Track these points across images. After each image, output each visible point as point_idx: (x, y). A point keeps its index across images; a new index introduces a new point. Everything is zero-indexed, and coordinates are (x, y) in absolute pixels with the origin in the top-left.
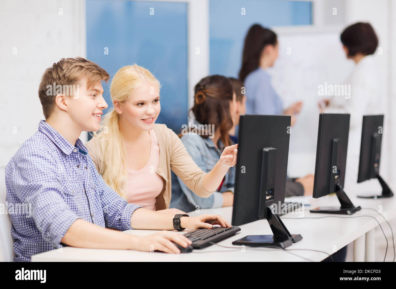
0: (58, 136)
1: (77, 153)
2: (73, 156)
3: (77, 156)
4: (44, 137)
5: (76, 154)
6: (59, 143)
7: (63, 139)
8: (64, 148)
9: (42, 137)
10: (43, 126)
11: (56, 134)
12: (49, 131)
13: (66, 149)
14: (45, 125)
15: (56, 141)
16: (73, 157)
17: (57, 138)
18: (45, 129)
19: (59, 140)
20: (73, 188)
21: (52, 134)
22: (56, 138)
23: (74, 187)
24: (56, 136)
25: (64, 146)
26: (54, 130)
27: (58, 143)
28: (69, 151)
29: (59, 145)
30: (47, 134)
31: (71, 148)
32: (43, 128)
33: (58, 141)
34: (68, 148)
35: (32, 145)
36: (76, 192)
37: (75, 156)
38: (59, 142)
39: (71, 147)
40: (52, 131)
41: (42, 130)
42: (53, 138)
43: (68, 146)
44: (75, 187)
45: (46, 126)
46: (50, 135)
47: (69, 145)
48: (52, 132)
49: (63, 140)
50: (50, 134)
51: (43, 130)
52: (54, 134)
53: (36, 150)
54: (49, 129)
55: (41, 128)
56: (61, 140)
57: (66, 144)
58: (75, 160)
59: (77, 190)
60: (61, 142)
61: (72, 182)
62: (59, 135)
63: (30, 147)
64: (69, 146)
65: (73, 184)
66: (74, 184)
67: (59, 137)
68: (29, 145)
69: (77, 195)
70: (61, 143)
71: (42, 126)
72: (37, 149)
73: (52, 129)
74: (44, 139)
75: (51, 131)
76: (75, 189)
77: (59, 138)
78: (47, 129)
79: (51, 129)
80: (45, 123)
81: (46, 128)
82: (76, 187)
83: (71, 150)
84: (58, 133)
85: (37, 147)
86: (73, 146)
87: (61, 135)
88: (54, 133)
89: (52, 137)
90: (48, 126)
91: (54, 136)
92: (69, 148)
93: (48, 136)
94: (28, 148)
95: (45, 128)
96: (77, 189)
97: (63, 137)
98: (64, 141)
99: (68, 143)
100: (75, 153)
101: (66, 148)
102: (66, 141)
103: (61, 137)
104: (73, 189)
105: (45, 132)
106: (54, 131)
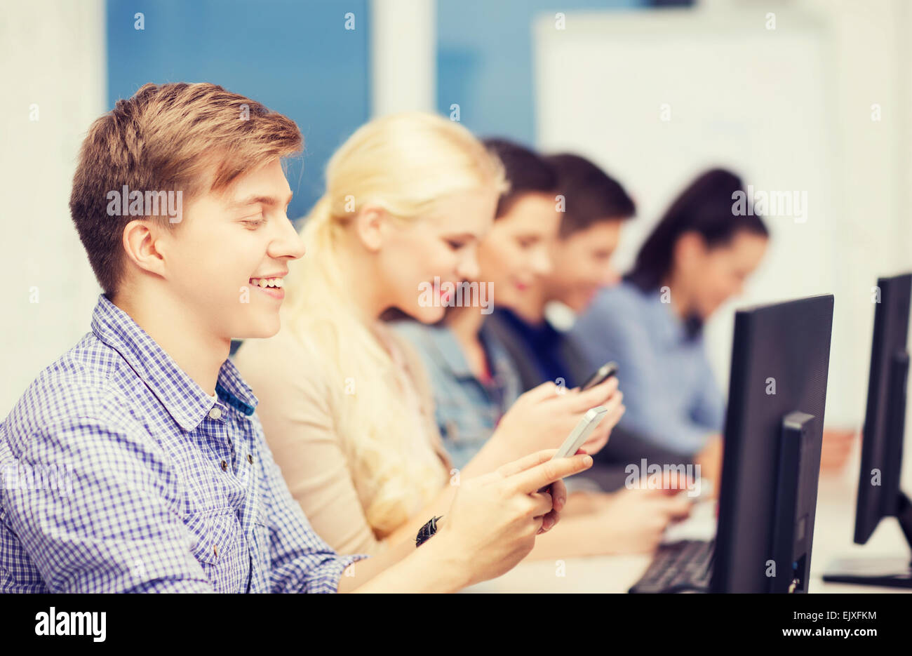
0: (158, 362)
1: (221, 424)
2: (206, 430)
3: (221, 431)
4: (114, 360)
5: (217, 427)
6: (163, 385)
7: (175, 371)
8: (179, 402)
9: (106, 359)
10: (109, 321)
11: (152, 354)
12: (130, 340)
13: (184, 409)
14: (116, 317)
15: (151, 378)
16: (207, 435)
17: (157, 367)
18: (116, 332)
19: (163, 375)
20: (215, 534)
21: (140, 353)
22: (151, 366)
23: (220, 532)
24: (151, 360)
25: (179, 395)
26: (148, 337)
27: (157, 384)
28: (196, 416)
29: (162, 391)
30: (122, 350)
31: (202, 406)
32: (110, 327)
33: (157, 378)
34: (191, 404)
35: (75, 387)
36: (225, 550)
37: (214, 431)
38: (163, 380)
39: (203, 400)
40: (141, 341)
41: (105, 335)
42: (143, 364)
43: (191, 398)
44: (224, 532)
45: (120, 322)
46: (133, 356)
47: (197, 393)
48: (141, 347)
49: (175, 377)
50: (133, 351)
51: (110, 335)
52: (146, 353)
53: (90, 409)
54: (130, 334)
55: (104, 326)
56: (169, 376)
57: (186, 391)
58: (213, 445)
59: (228, 541)
60: (169, 381)
61: (214, 514)
62: (164, 357)
63: (67, 393)
64: (197, 399)
65: (217, 521)
66: (221, 519)
67: (163, 363)
68: (64, 385)
69: (225, 558)
70: (168, 387)
71: (104, 321)
72: (93, 406)
73: (142, 336)
74: (113, 369)
75: (135, 340)
76: (221, 539)
77: (163, 369)
78: (125, 333)
79: (135, 334)
80: (117, 312)
81: (119, 327)
82: (227, 530)
83: (204, 413)
84: (159, 350)
85: (94, 395)
86: (208, 397)
87: (169, 359)
88: (147, 348)
89: (138, 363)
90: (126, 322)
91: (146, 359)
92: (197, 405)
93: (126, 356)
94: (59, 396)
95: (114, 326)
96: (228, 537)
97: (175, 366)
98: (180, 378)
99: (192, 386)
100: (213, 422)
101: (185, 402)
102: (186, 379)
103: (169, 365)
104: (216, 540)
105: (116, 344)
106: (147, 342)
